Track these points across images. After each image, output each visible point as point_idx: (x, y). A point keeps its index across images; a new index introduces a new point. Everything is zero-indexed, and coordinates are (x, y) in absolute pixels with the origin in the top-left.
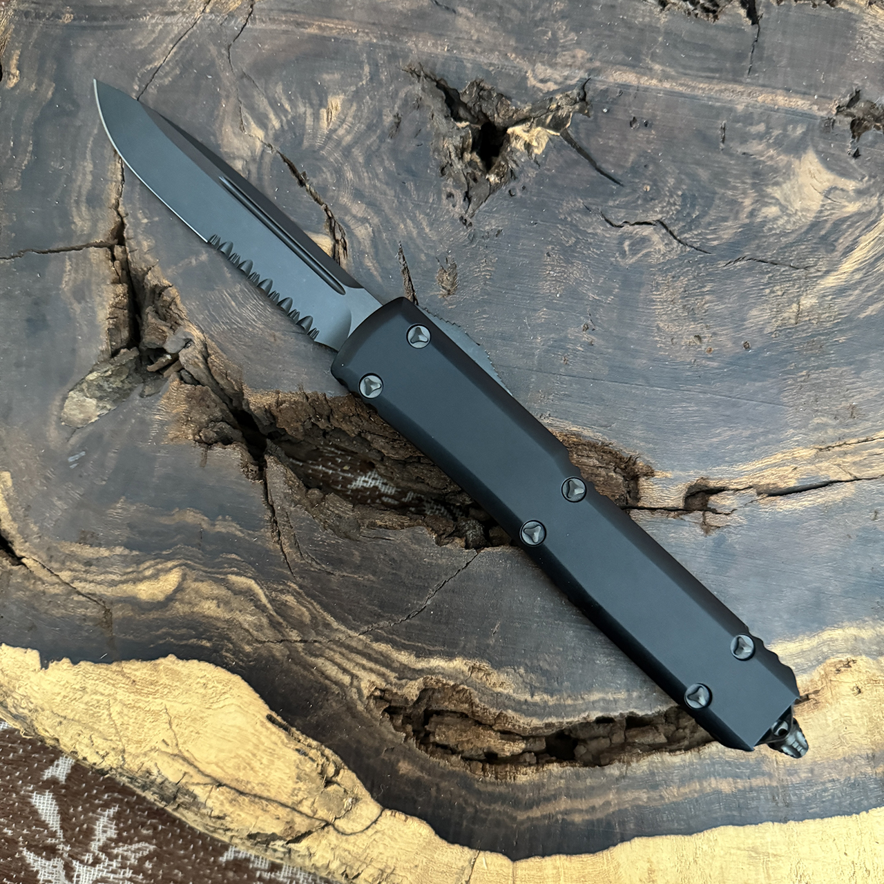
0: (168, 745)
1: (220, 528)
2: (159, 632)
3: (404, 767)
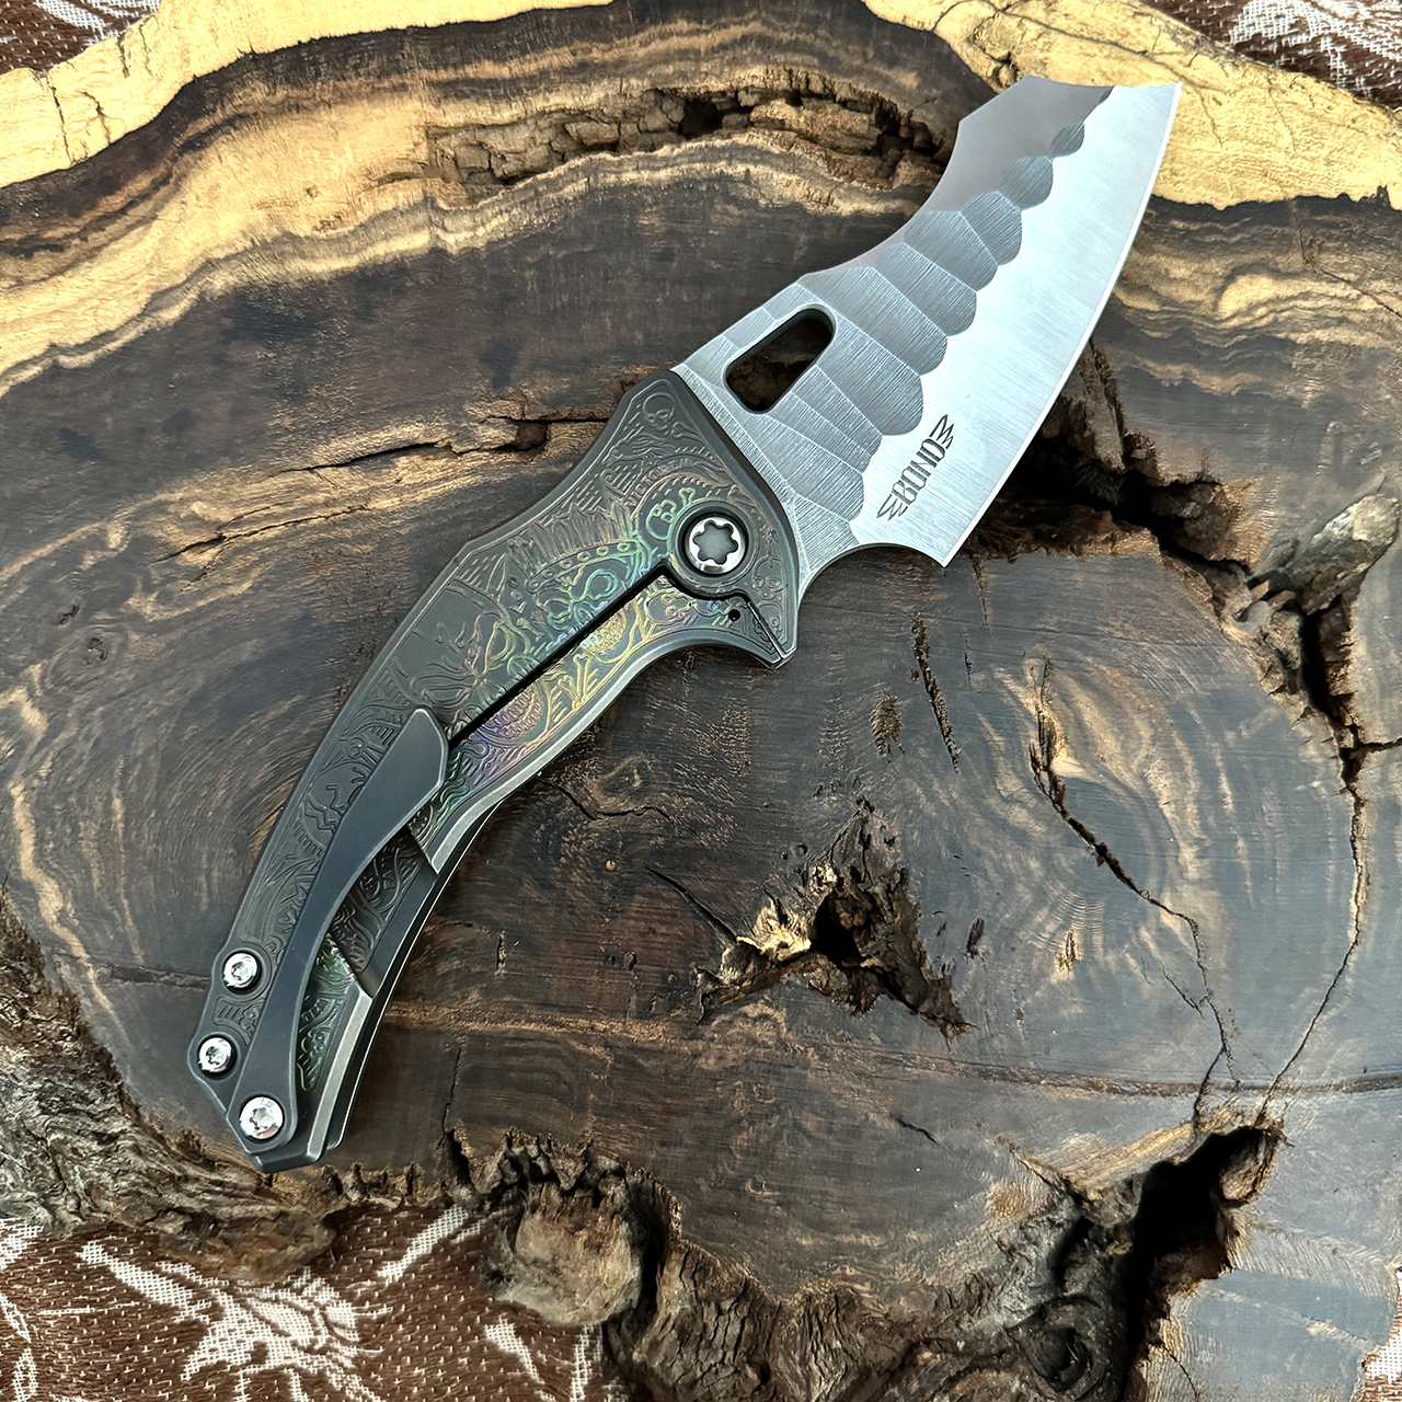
0: (1214, 99)
1: (1176, 370)
2: (1239, 236)
3: (909, 80)
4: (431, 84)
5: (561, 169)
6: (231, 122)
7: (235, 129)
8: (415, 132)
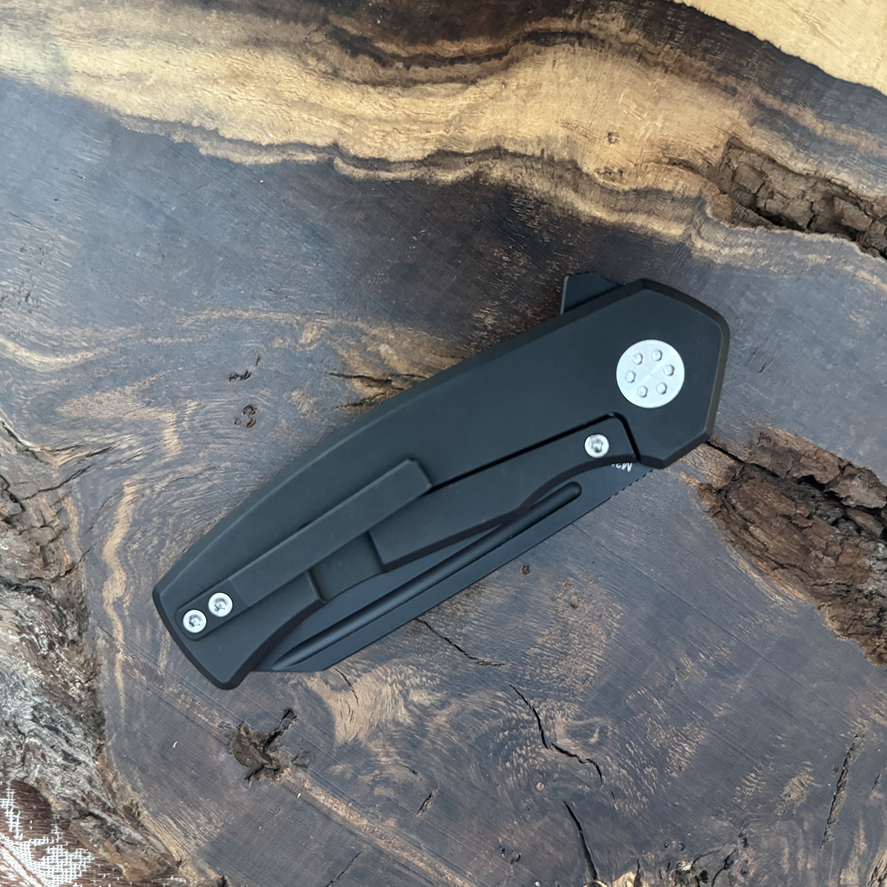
4: (757, 103)
5: (816, 237)
6: (580, 37)
7: (580, 44)
8: (722, 136)
